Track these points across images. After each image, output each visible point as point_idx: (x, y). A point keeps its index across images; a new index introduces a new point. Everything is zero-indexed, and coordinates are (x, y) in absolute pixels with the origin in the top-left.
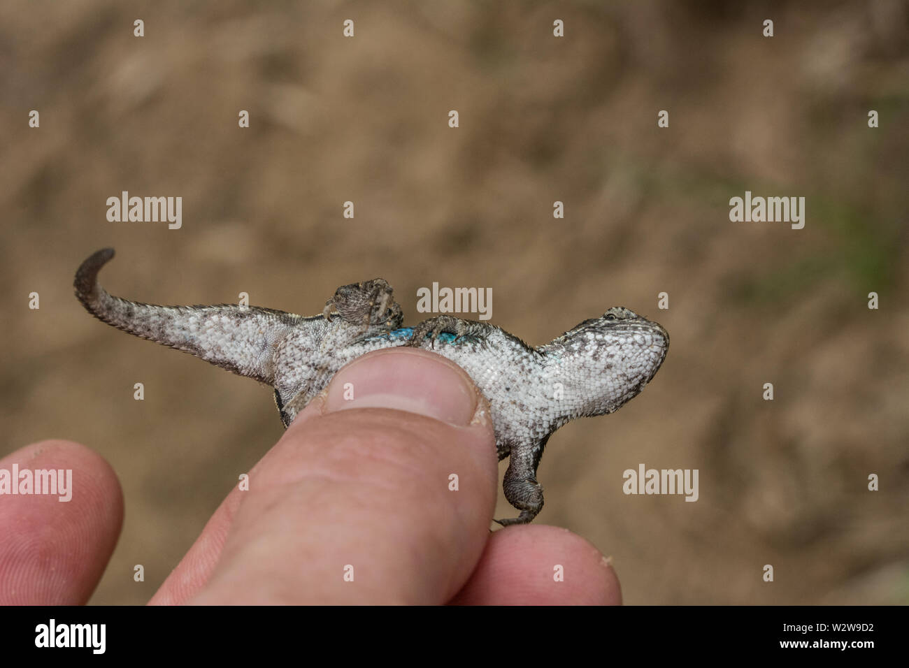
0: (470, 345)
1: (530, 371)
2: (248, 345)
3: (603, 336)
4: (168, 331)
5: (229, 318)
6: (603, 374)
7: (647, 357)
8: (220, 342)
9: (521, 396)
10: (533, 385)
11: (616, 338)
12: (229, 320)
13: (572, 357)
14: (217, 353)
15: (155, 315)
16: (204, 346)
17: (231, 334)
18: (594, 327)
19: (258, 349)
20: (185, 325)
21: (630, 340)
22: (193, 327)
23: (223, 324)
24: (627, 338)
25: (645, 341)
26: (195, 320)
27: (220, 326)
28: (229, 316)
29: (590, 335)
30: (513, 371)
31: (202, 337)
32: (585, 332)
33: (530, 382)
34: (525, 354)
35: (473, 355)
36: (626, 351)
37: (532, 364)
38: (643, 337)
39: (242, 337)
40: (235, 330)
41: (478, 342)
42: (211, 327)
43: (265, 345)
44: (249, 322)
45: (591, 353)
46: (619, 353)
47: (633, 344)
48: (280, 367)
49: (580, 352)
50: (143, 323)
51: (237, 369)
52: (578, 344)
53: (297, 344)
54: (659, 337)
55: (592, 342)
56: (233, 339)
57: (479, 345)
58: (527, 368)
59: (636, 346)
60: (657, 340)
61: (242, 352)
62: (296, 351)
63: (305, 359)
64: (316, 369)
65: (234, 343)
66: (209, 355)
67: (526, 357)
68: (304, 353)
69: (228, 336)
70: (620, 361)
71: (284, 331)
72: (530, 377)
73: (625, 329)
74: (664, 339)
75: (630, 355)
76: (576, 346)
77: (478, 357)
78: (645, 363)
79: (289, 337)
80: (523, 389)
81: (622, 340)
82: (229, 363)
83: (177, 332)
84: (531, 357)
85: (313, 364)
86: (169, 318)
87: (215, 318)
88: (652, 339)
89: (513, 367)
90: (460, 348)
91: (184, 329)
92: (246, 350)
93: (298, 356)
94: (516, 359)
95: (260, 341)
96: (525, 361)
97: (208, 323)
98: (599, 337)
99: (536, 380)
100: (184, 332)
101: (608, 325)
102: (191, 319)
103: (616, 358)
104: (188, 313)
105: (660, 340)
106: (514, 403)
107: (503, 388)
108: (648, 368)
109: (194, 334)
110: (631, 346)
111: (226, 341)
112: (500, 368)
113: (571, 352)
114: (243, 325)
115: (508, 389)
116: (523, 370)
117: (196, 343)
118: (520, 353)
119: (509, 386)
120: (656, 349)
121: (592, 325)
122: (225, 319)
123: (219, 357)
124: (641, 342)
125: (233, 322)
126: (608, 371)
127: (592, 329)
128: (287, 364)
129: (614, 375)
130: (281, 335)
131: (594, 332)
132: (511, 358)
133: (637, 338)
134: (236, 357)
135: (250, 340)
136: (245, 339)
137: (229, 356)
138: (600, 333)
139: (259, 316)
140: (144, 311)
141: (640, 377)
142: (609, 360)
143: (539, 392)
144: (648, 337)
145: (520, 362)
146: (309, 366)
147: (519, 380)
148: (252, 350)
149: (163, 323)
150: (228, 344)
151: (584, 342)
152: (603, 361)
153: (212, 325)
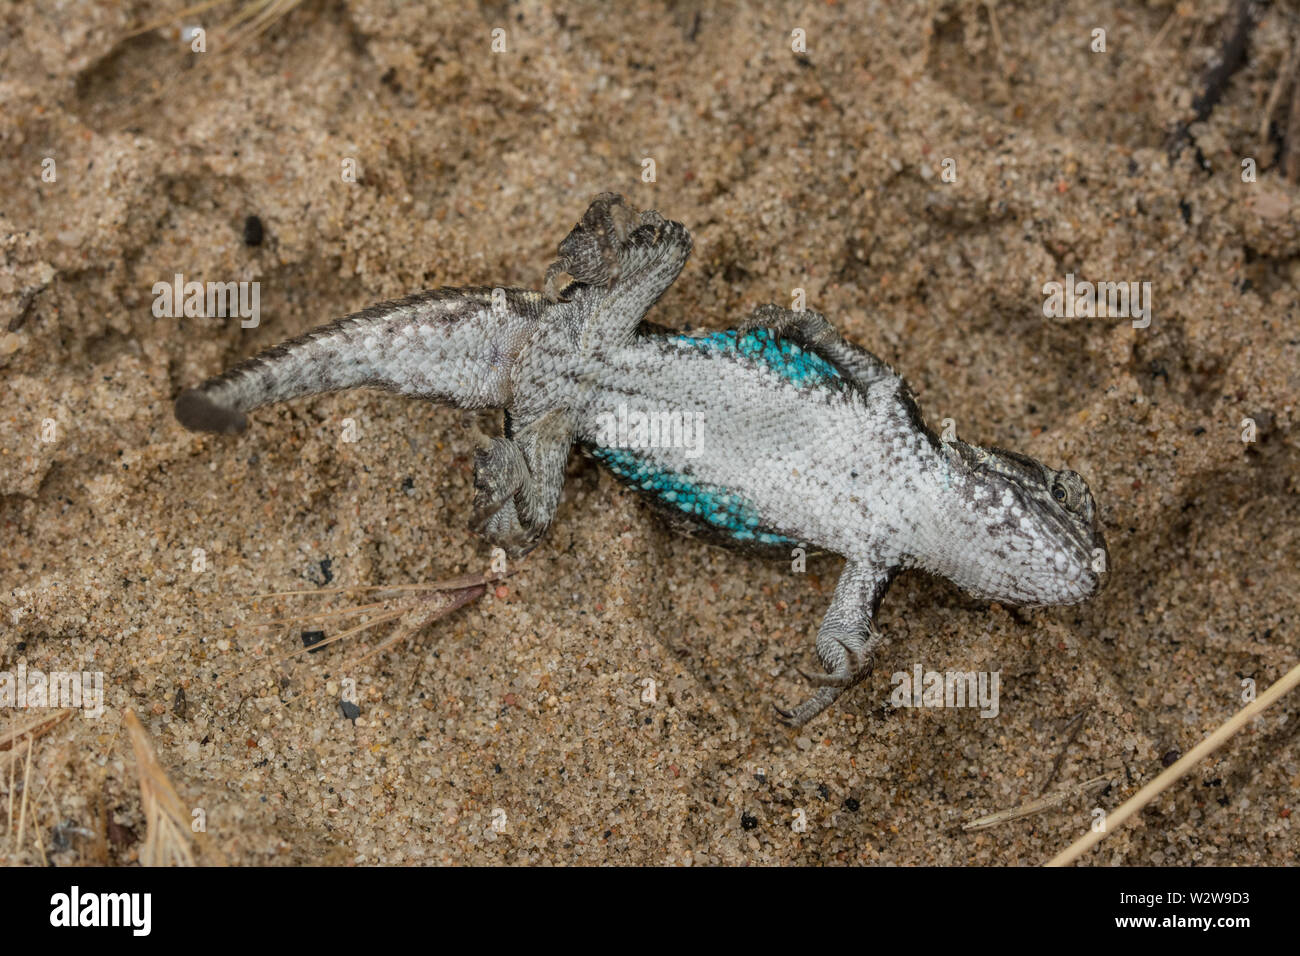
0: (824, 391)
1: (898, 460)
2: (468, 362)
3: (1023, 516)
4: (335, 375)
5: (432, 325)
6: (988, 554)
7: (1055, 587)
8: (423, 367)
9: (867, 494)
10: (893, 485)
11: (1032, 533)
12: (432, 330)
13: (962, 502)
14: (420, 384)
15: (308, 362)
16: (397, 378)
17: (438, 351)
18: (1024, 488)
19: (484, 365)
20: (360, 355)
21: (1048, 553)
22: (373, 355)
23: (422, 338)
24: (1048, 546)
25: (1066, 571)
26: (374, 340)
27: (418, 342)
28: (431, 322)
29: (1008, 498)
30: (873, 451)
31: (391, 367)
32: (1008, 484)
33: (890, 479)
34: (904, 429)
35: (824, 407)
36: (1034, 560)
37: (905, 452)
38: (1067, 564)
39: (457, 351)
40: (445, 344)
41: (841, 390)
42: (403, 347)
43: (495, 357)
44: (467, 327)
45: (989, 521)
46: (1024, 553)
47: (1049, 560)
48: (522, 386)
49: (977, 506)
50: (294, 384)
51: (453, 401)
52: (986, 494)
53: (546, 347)
54: (1089, 580)
55: (1002, 510)
56: (443, 357)
57: (839, 395)
58: (895, 454)
59: (1051, 566)
60: (1083, 582)
61: (461, 376)
62: (546, 357)
63: (560, 367)
64: (576, 381)
65: (446, 364)
66: (407, 389)
67: (903, 436)
68: (557, 358)
69: (435, 355)
70: (1019, 562)
71: (525, 330)
72: (893, 471)
73: (1056, 531)
74: (1095, 588)
75: (1035, 568)
76: (980, 493)
77: (829, 412)
78: (1048, 590)
79: (535, 337)
80: (877, 484)
81: (1039, 544)
82: (441, 396)
83: (349, 371)
84: (911, 440)
85: (573, 374)
86: (331, 356)
87: (408, 330)
88: (1077, 577)
89: (876, 444)
90: (808, 393)
91: (358, 363)
92: (466, 372)
93: (548, 366)
94: (887, 433)
95: (487, 352)
96: (897, 442)
97: (398, 341)
98: (1017, 511)
99: (902, 479)
100: (360, 368)
101: (1042, 503)
102: (369, 342)
103: (1015, 554)
104: (359, 334)
105: (1088, 585)
106: (856, 500)
107: (849, 471)
108: (1049, 599)
109: (377, 365)
110: (1044, 560)
111: (433, 363)
112: (856, 440)
113: (968, 494)
114: (456, 334)
115: (854, 475)
116: (888, 454)
117: (383, 377)
118: (898, 424)
119: (858, 471)
120: (1075, 589)
121: (1026, 482)
122: (425, 329)
123: (423, 390)
124: (1060, 567)
125: (440, 331)
126: (997, 557)
127: (1019, 490)
128: (533, 381)
129: (1000, 568)
130: (522, 335)
131: (1018, 497)
132: (879, 429)
133: (1060, 558)
134: (452, 385)
135: (471, 354)
136: (462, 353)
137: (439, 387)
138: (1024, 507)
139: (481, 313)
140: (289, 366)
141: (1033, 598)
142: (1006, 549)
143: (896, 500)
144: (1073, 570)
145: (890, 441)
146: (566, 377)
147: (876, 468)
148: (476, 369)
149: (324, 368)
150: (437, 367)
151: (995, 501)
152: (998, 543)
153: (404, 342)
